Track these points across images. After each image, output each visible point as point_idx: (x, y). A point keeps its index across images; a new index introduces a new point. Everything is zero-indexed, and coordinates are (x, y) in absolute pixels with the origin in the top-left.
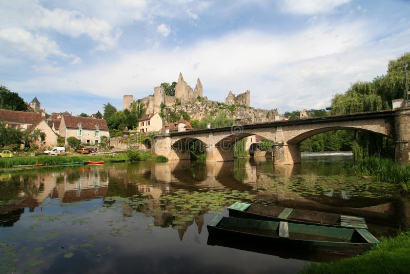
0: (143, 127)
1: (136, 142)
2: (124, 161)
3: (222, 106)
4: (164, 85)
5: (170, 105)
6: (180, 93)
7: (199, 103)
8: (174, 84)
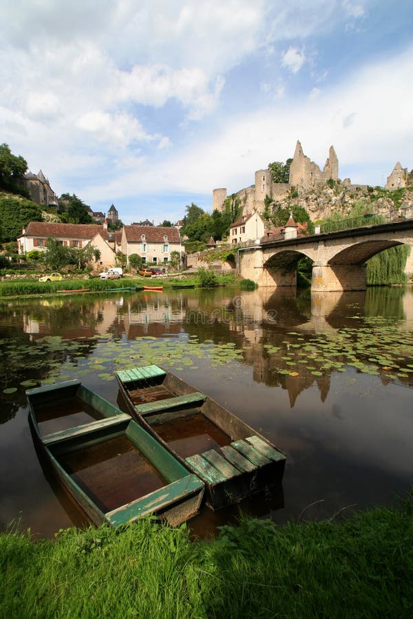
0: (235, 237)
1: (218, 259)
2: (192, 287)
3: (375, 193)
4: (274, 167)
5: (280, 198)
6: (298, 177)
7: (330, 191)
8: (290, 161)
